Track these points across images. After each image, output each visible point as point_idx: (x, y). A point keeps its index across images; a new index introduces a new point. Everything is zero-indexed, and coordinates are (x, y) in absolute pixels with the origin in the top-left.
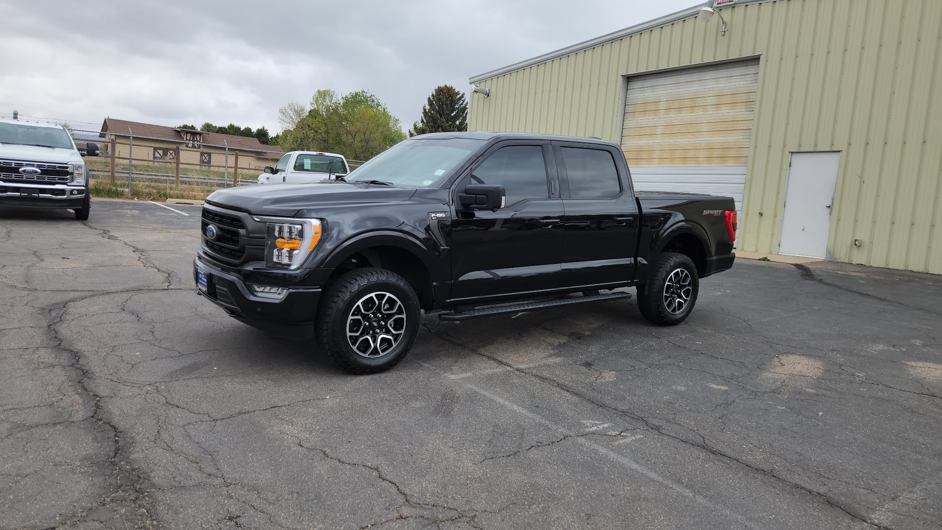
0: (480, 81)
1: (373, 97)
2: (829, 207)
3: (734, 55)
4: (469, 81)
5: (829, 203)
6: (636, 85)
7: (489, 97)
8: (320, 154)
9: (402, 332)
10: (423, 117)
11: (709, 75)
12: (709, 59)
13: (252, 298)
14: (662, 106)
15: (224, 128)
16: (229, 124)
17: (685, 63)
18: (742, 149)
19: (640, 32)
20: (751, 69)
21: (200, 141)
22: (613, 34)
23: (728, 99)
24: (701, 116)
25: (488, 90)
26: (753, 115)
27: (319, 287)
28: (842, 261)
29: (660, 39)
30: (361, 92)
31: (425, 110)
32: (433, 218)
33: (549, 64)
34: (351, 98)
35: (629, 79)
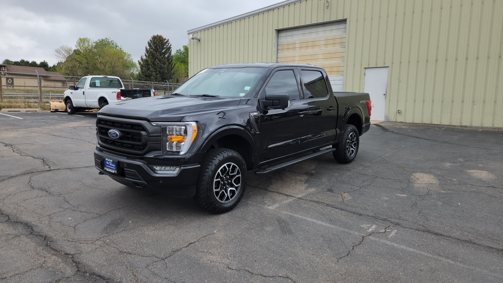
0: (193, 33)
1: (113, 42)
2: (385, 94)
3: (333, 19)
4: (187, 32)
5: (385, 93)
6: (282, 35)
7: (200, 42)
8: (105, 77)
9: (240, 185)
10: (146, 53)
11: (321, 29)
12: (321, 21)
13: (157, 175)
14: (297, 46)
15: (18, 62)
16: (21, 60)
17: (308, 23)
18: (340, 67)
19: (278, 8)
20: (342, 26)
21: (5, 71)
22: (269, 7)
23: (331, 42)
24: (318, 51)
25: (199, 38)
26: (345, 50)
27: (198, 164)
28: (393, 121)
29: (294, 10)
30: (105, 39)
31: (146, 49)
32: (252, 116)
33: (234, 23)
34: (99, 42)
35: (279, 31)
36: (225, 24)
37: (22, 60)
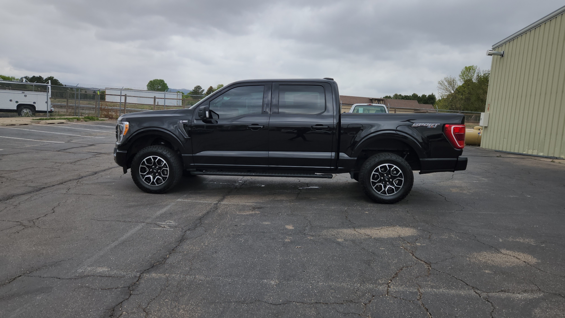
0: (498, 47)
7: (503, 57)
8: (369, 104)
9: (167, 176)
25: (502, 52)
32: (181, 123)
36: (532, 29)
37: (414, 94)
